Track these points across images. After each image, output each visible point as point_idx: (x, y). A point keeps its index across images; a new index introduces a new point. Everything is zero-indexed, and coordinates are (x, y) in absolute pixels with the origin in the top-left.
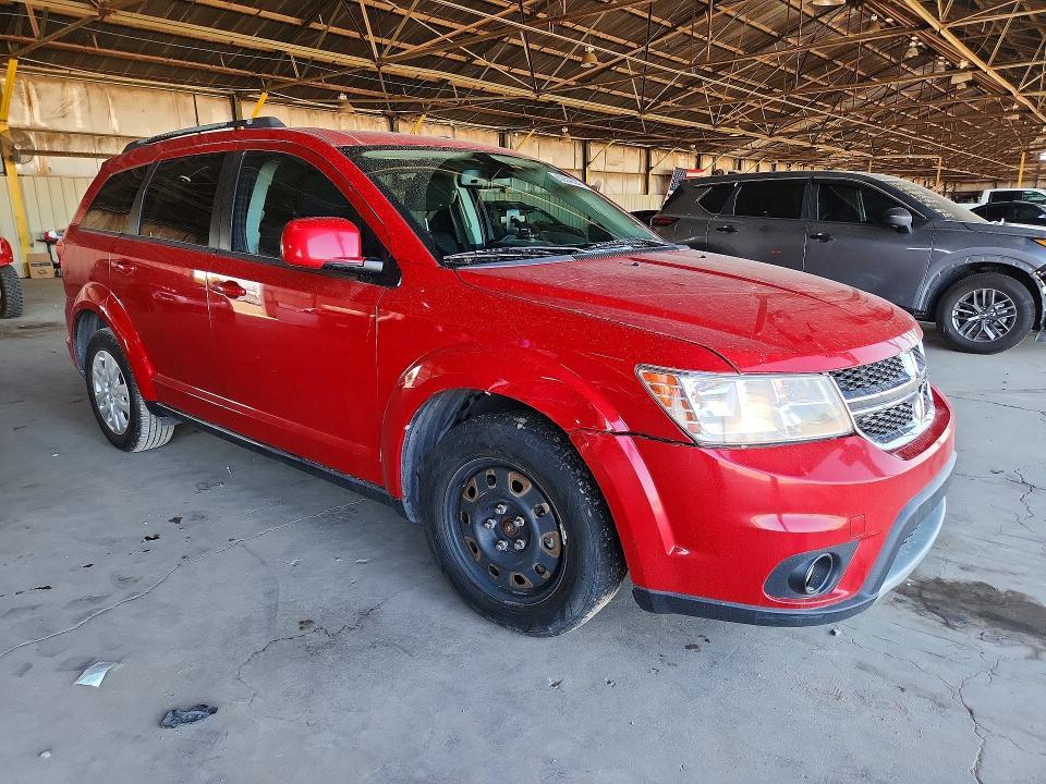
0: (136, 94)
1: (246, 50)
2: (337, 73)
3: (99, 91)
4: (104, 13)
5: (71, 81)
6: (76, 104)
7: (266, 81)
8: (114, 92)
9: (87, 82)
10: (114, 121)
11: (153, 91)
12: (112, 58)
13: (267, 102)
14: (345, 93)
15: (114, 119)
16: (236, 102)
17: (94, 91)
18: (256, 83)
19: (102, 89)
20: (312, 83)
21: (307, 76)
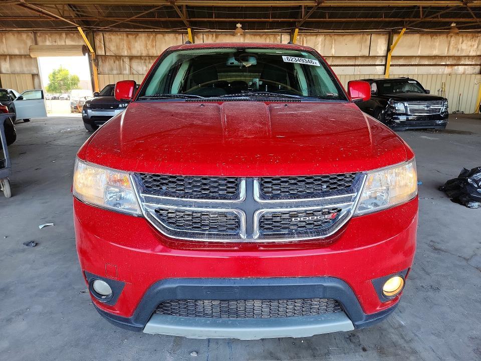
0: (344, 37)
1: (398, 8)
2: (443, 12)
3: (330, 38)
4: (319, 3)
5: (320, 35)
6: (320, 44)
7: (406, 22)
8: (336, 37)
9: (326, 34)
10: (333, 50)
11: (352, 35)
12: (336, 22)
13: (406, 33)
14: (455, 22)
15: (333, 49)
16: (391, 35)
17: (328, 38)
18: (401, 24)
19: (331, 37)
20: (428, 19)
21: (427, 16)
